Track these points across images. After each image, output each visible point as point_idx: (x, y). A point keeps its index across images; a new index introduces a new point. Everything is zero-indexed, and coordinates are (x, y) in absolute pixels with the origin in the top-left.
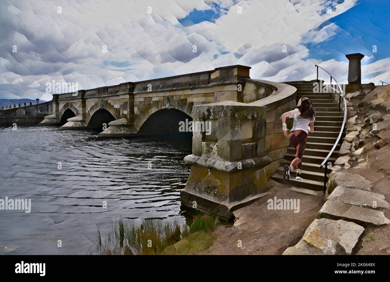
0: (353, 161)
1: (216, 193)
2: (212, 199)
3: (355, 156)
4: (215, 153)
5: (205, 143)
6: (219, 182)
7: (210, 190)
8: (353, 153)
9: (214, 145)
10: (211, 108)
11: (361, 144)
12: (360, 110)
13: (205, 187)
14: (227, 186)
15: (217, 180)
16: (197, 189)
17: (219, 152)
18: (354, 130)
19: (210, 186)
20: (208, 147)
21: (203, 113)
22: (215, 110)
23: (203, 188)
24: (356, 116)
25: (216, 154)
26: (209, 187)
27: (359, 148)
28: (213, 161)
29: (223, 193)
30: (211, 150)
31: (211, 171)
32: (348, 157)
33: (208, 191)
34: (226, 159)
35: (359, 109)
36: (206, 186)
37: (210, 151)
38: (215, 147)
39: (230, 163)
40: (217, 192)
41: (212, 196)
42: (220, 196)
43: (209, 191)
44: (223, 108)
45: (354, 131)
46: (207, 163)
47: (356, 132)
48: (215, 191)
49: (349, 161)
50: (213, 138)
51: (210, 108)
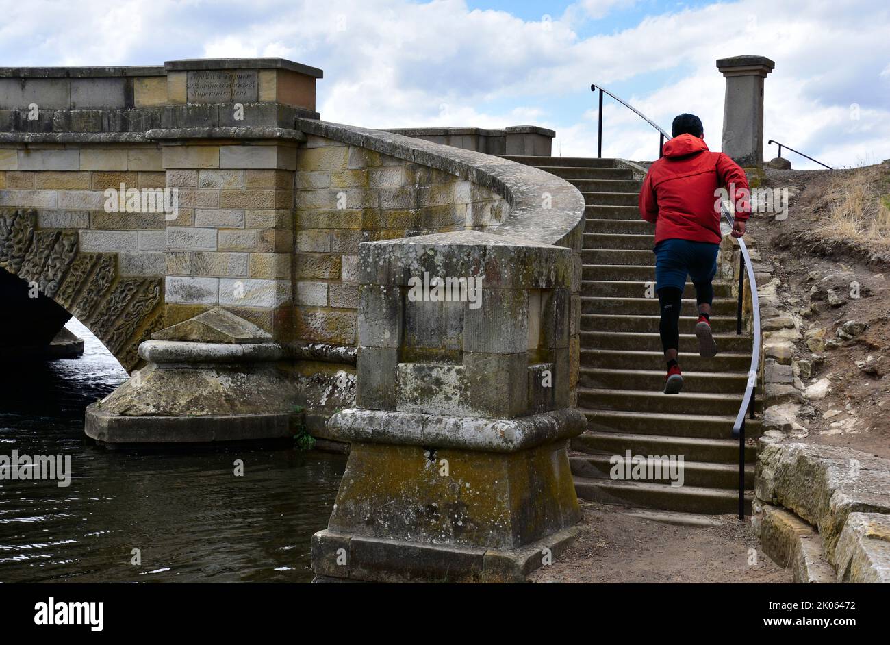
0: (810, 416)
1: (460, 524)
2: (447, 546)
3: (809, 404)
4: (450, 395)
5: (411, 365)
6: (468, 489)
7: (437, 518)
8: (804, 394)
9: (449, 370)
10: (436, 254)
11: (818, 368)
12: (782, 261)
13: (417, 512)
14: (502, 497)
15: (460, 482)
16: (381, 522)
17: (468, 393)
18: (786, 324)
19: (434, 504)
20: (422, 379)
21: (405, 268)
22: (455, 260)
23: (409, 515)
24: (776, 281)
25: (456, 398)
26: (434, 509)
27: (814, 380)
28: (452, 421)
29: (488, 520)
30: (434, 387)
31: (435, 455)
32: (793, 405)
33: (428, 524)
34: (495, 411)
35: (777, 256)
36: (421, 508)
37: (432, 390)
38: (452, 378)
39: (512, 424)
40: (465, 521)
41: (448, 537)
42: (478, 531)
43: (433, 521)
44: (485, 255)
45: (785, 327)
46: (427, 430)
47: (790, 331)
48: (456, 520)
49: (801, 417)
50: (436, 348)
51: (431, 253)
